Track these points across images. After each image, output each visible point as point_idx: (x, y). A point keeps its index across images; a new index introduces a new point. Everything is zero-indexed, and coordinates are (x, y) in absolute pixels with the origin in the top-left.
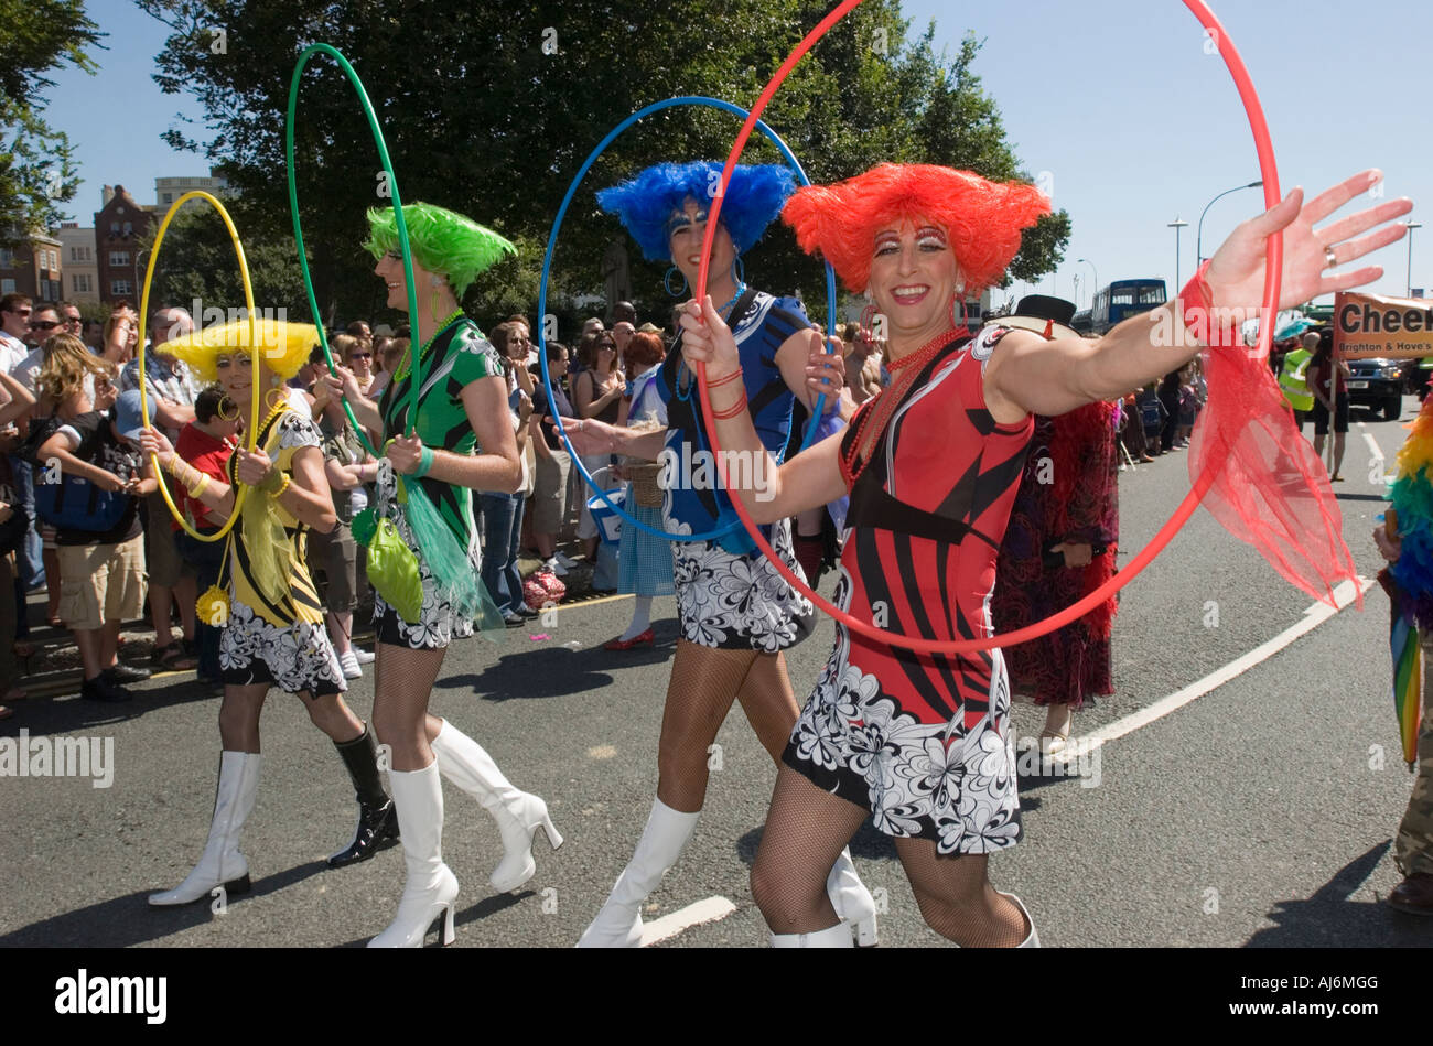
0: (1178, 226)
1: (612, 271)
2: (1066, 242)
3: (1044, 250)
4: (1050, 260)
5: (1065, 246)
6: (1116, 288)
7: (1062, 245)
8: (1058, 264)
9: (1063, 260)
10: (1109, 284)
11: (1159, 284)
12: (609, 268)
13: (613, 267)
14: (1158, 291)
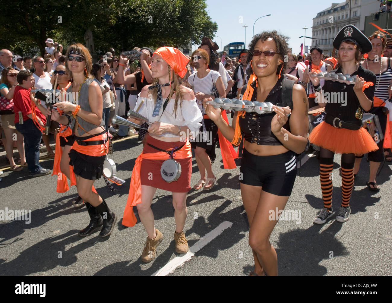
0: (245, 27)
1: (88, 39)
2: (216, 31)
3: (210, 33)
4: (211, 36)
5: (216, 32)
6: (231, 45)
7: (215, 32)
8: (214, 37)
9: (215, 36)
10: (229, 43)
11: (243, 44)
12: (87, 38)
13: (88, 38)
14: (242, 46)
